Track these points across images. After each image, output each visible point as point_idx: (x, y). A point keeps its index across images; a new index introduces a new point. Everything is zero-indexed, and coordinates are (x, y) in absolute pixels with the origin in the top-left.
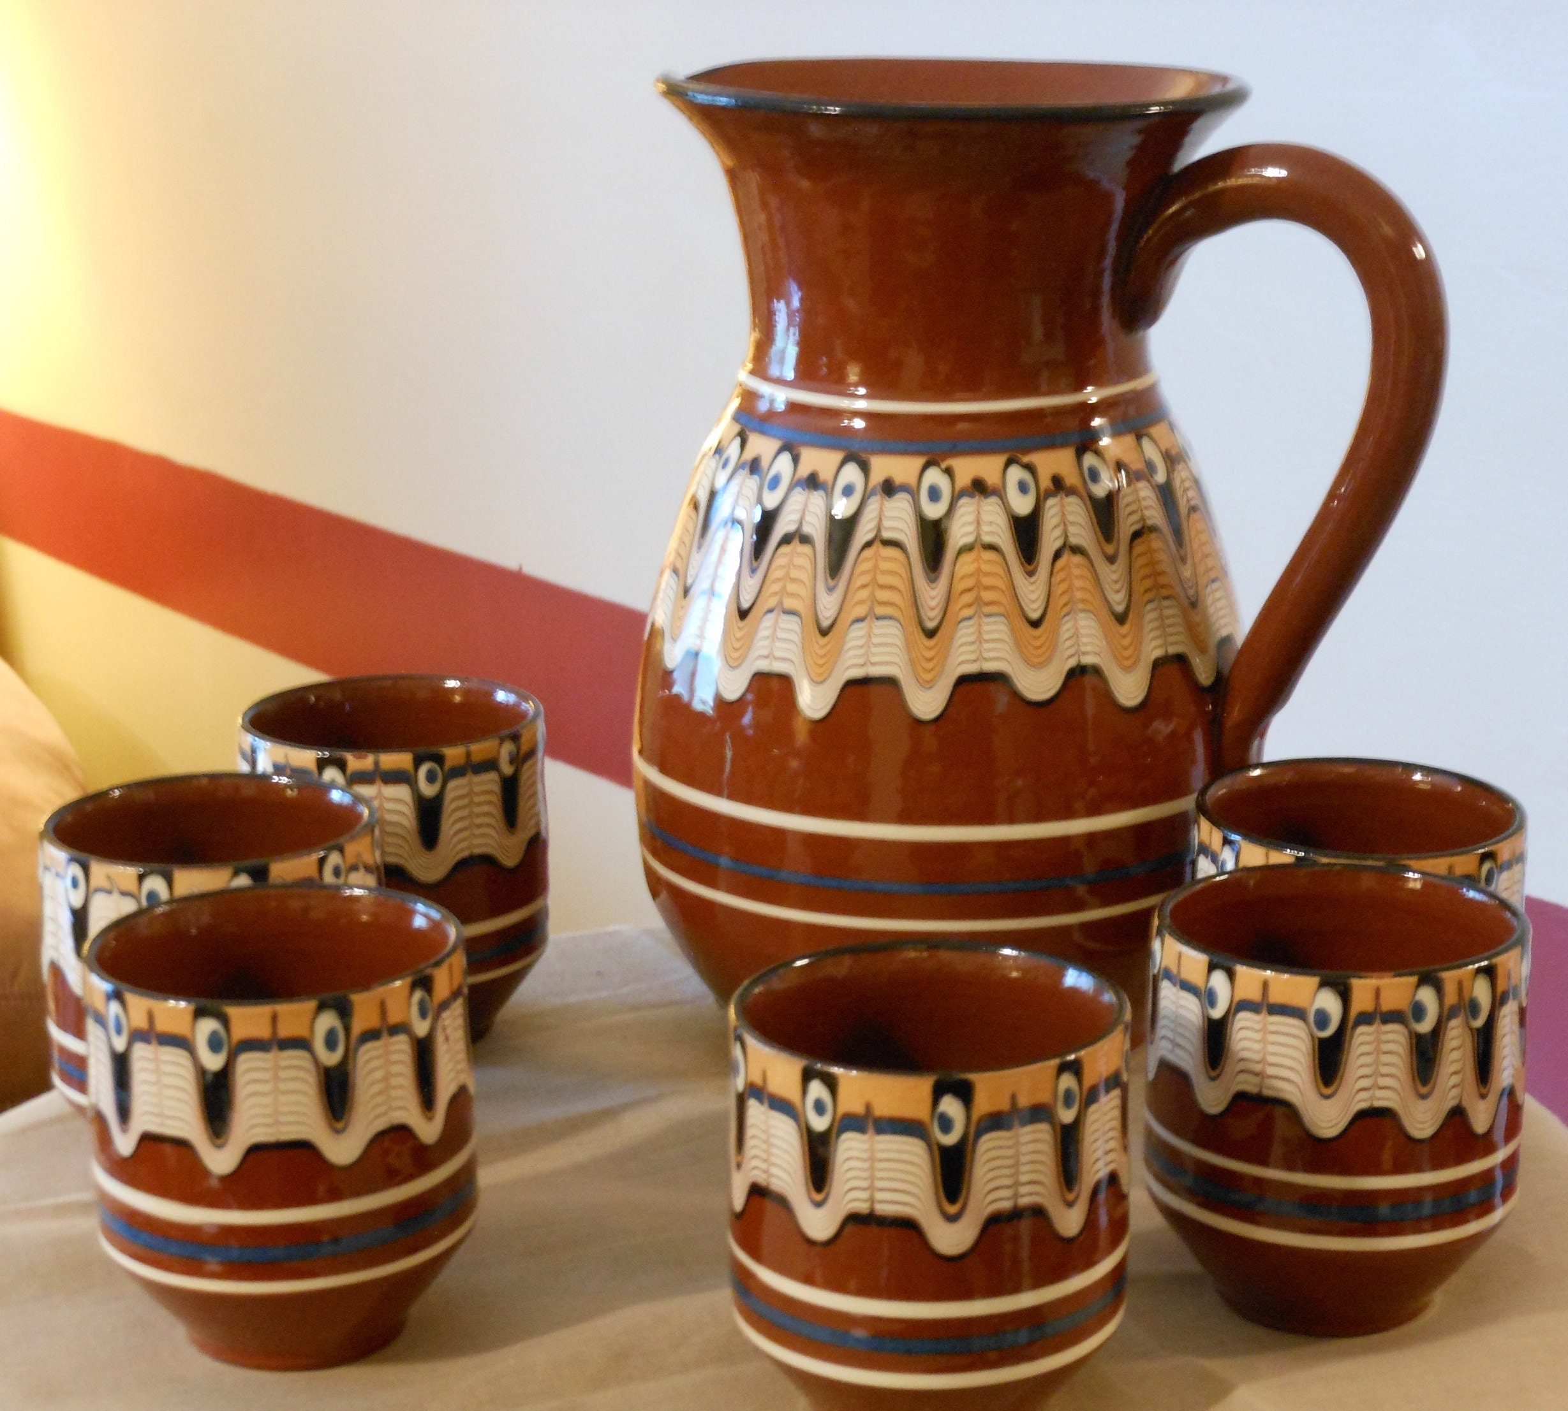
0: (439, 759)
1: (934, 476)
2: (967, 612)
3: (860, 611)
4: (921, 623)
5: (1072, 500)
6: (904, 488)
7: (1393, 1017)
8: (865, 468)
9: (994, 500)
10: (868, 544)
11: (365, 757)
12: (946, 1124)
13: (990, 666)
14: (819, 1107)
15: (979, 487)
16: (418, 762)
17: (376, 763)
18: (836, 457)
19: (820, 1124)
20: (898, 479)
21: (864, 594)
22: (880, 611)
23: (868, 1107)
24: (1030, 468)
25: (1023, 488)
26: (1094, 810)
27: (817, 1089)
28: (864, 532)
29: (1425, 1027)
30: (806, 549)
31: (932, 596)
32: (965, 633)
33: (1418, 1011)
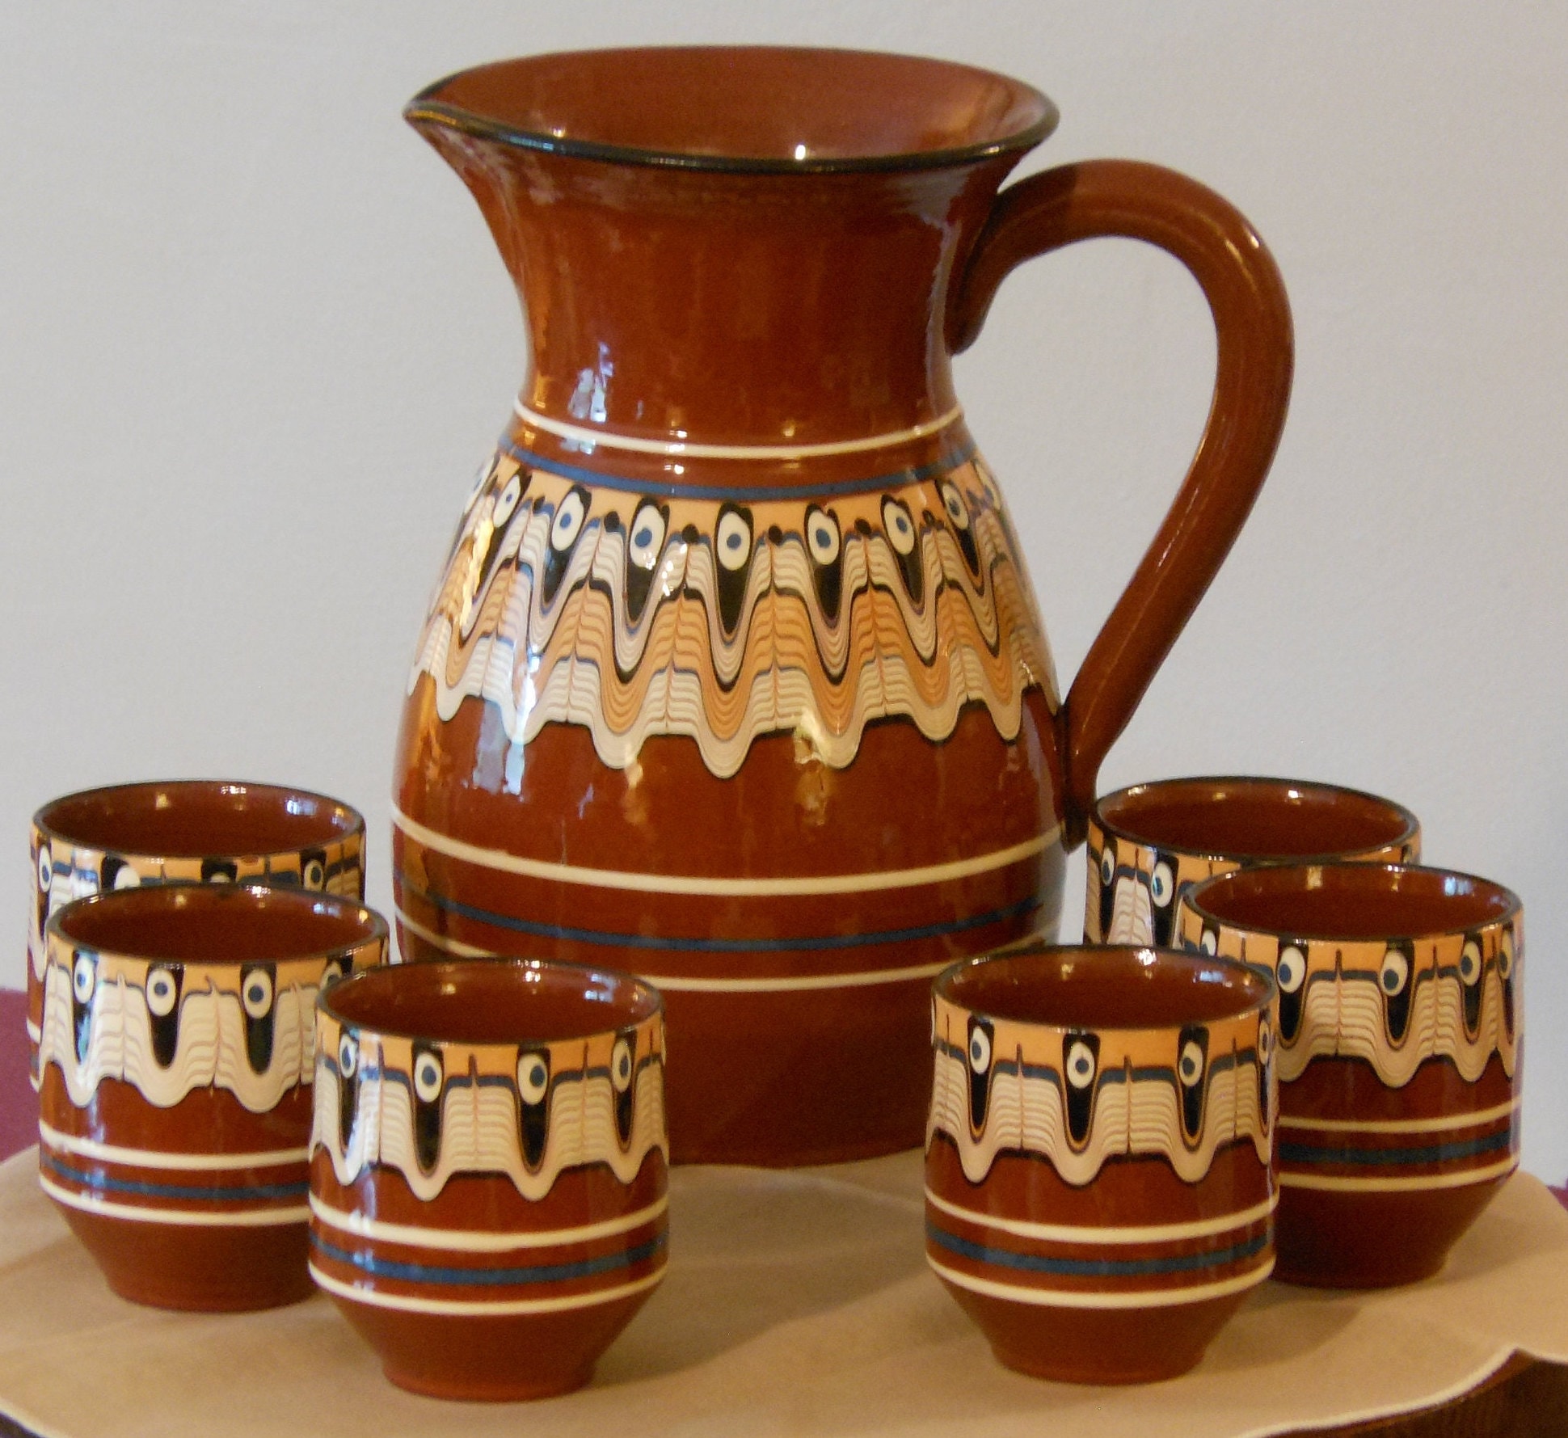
0: (321, 857)
1: (818, 521)
2: (868, 656)
3: (764, 663)
4: (826, 670)
5: (943, 534)
6: (793, 535)
7: (1445, 972)
8: (747, 517)
9: (878, 540)
10: (763, 595)
11: (254, 861)
12: (1189, 1067)
13: (894, 709)
14: (1081, 1066)
15: (863, 529)
16: (304, 862)
17: (267, 866)
18: (713, 508)
19: (1080, 1081)
20: (784, 527)
21: (764, 646)
22: (783, 661)
23: (1126, 1060)
24: (902, 504)
25: (901, 525)
26: (969, 851)
27: (1079, 1051)
28: (757, 583)
29: (1471, 979)
30: (696, 605)
31: (834, 642)
32: (869, 676)
33: (1466, 964)
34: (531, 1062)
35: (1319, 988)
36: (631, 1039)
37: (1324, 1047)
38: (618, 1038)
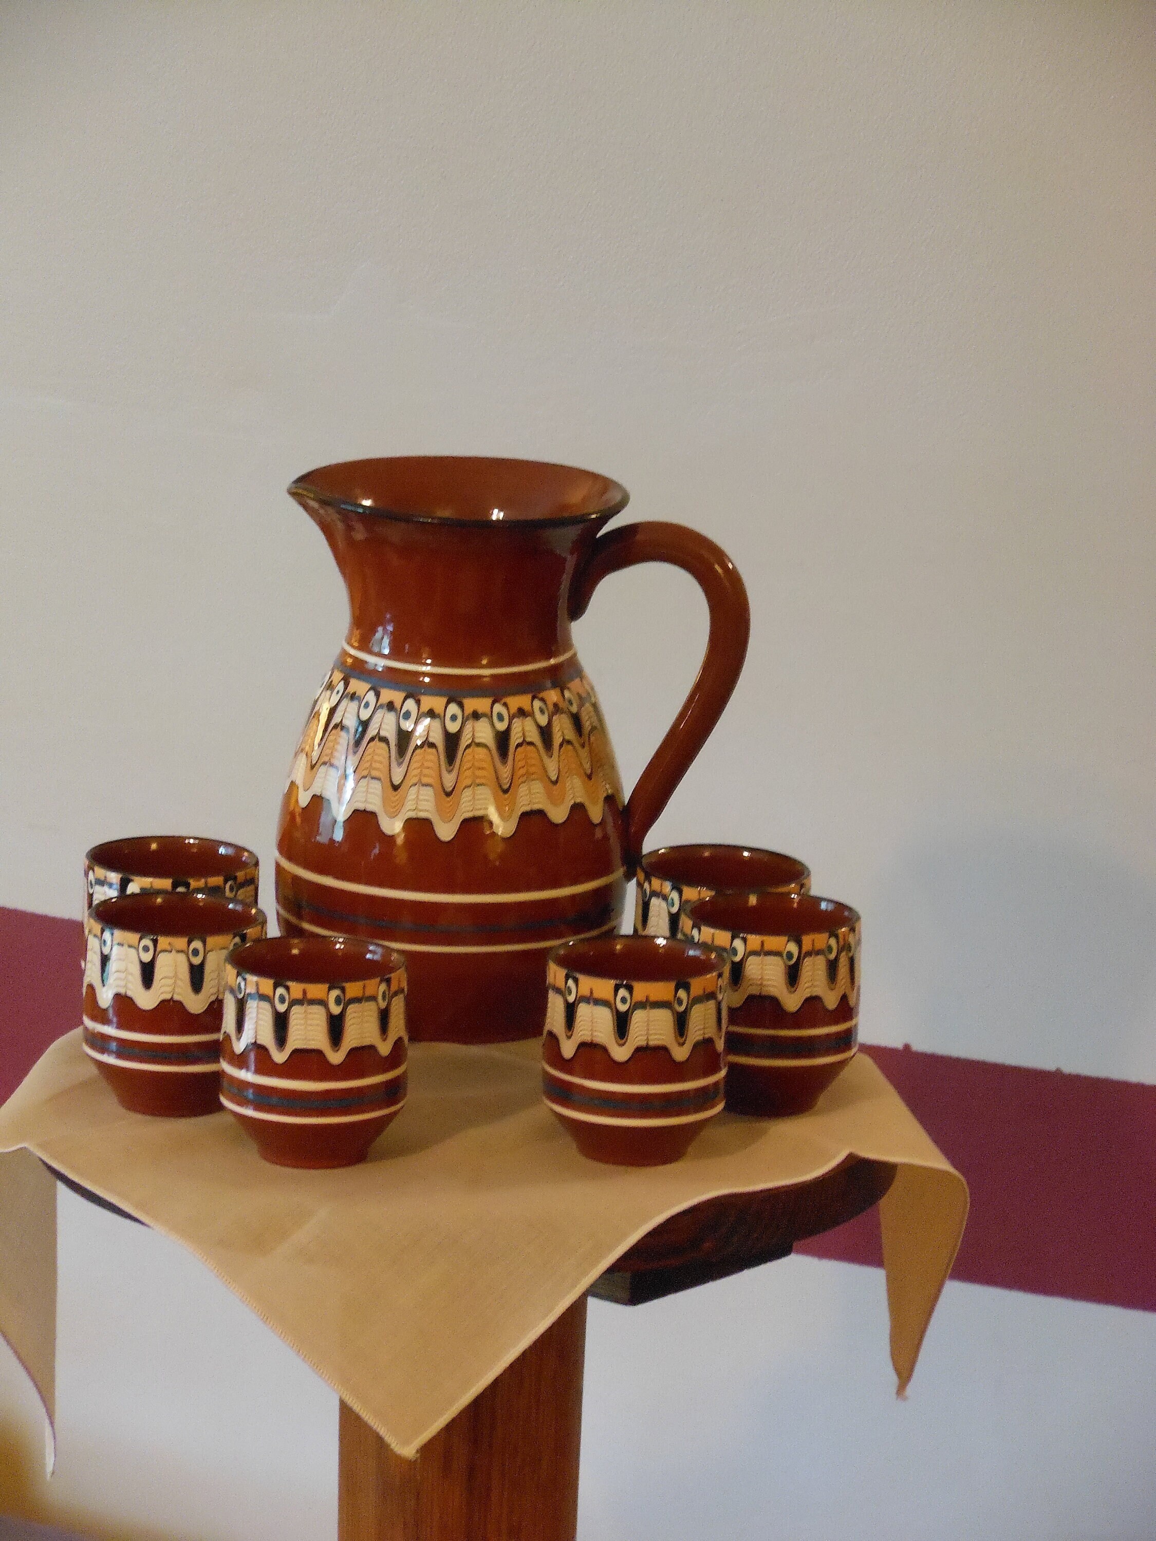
0: (235, 878)
1: (498, 708)
2: (523, 779)
3: (468, 782)
4: (501, 786)
5: (563, 715)
6: (484, 715)
7: (818, 953)
8: (461, 705)
9: (529, 719)
10: (468, 746)
11: (199, 881)
12: (680, 1002)
13: (536, 807)
14: (624, 1000)
15: (522, 713)
16: (226, 882)
17: (206, 883)
18: (443, 700)
19: (623, 1008)
20: (480, 711)
21: (468, 773)
22: (478, 781)
23: (647, 997)
24: (542, 700)
25: (542, 711)
26: (575, 882)
27: (622, 992)
28: (465, 740)
29: (832, 956)
30: (434, 750)
31: (505, 772)
32: (523, 790)
33: (830, 949)
34: (335, 993)
35: (752, 959)
36: (388, 981)
37: (754, 991)
38: (381, 981)
